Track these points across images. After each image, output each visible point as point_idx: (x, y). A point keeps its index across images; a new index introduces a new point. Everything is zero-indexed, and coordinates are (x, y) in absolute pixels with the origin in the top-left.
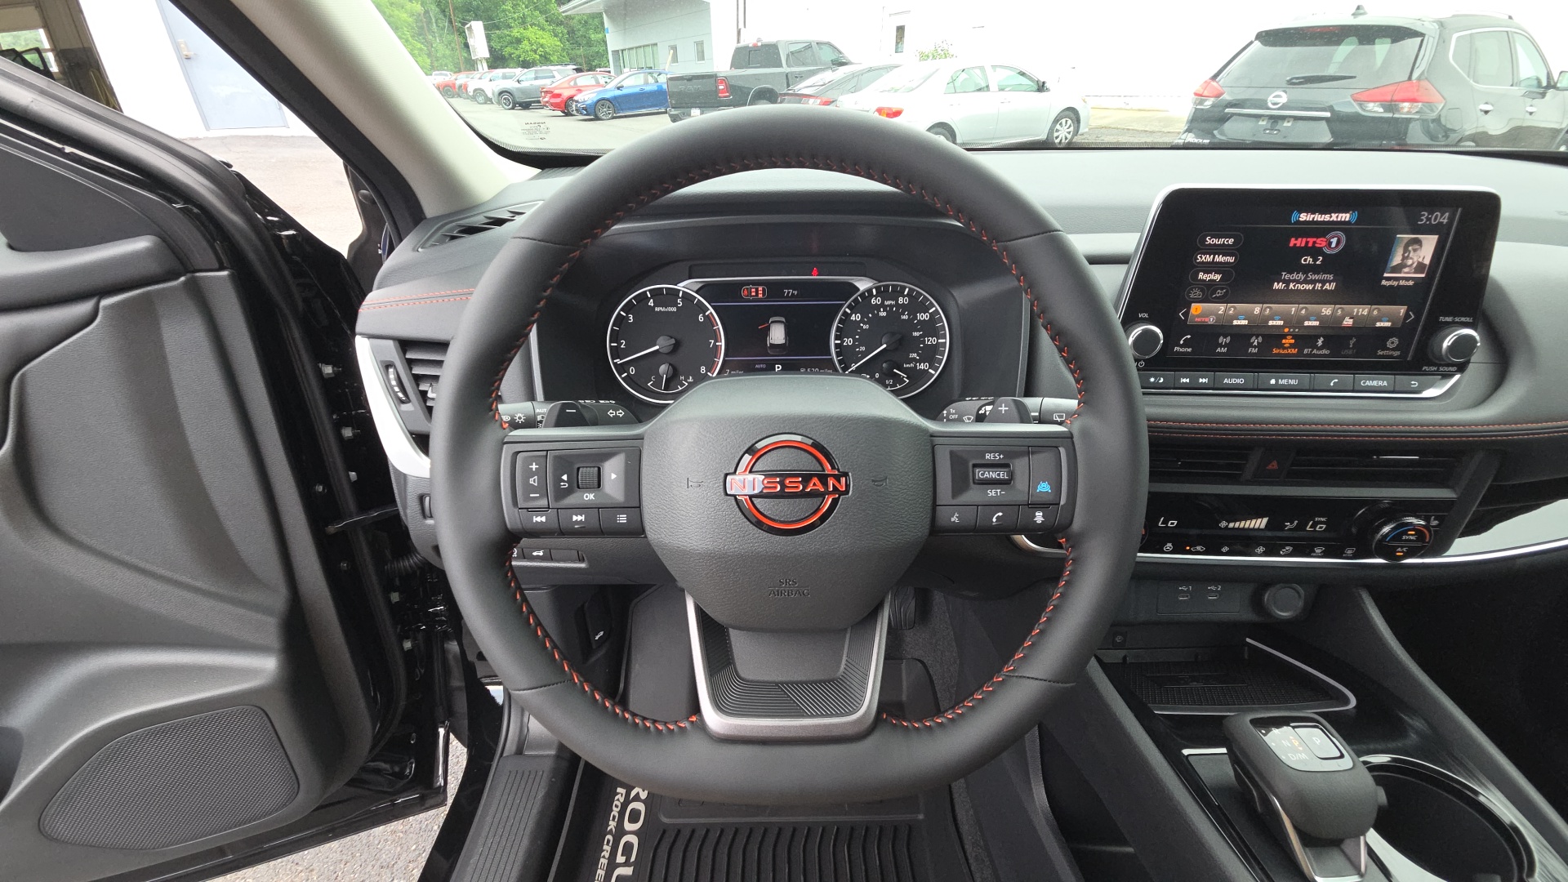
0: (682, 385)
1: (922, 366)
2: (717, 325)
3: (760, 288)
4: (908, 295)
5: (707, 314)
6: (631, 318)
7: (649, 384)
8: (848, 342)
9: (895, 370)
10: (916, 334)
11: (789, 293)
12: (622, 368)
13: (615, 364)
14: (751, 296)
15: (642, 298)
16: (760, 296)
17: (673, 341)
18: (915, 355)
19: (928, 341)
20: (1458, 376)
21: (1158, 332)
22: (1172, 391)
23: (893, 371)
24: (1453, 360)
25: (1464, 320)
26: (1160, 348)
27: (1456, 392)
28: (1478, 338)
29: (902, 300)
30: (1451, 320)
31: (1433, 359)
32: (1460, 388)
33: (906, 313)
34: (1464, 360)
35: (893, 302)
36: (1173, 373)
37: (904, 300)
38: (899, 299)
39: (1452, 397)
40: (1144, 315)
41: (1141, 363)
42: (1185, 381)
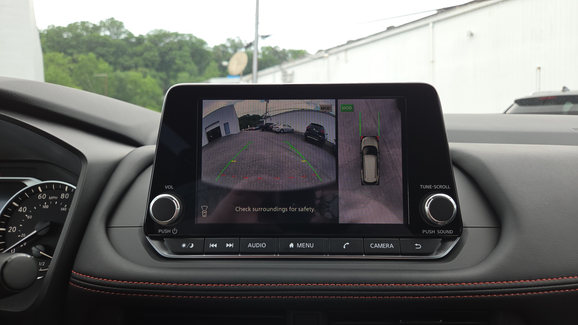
4: (68, 191)
9: (43, 254)
20: (458, 239)
21: (173, 199)
22: (204, 256)
23: (41, 254)
24: (438, 222)
25: (442, 187)
26: (176, 215)
27: (459, 253)
28: (452, 200)
29: (63, 196)
30: (431, 187)
31: (428, 223)
32: (463, 249)
33: (66, 206)
34: (448, 222)
35: (56, 197)
36: (202, 239)
37: (65, 196)
38: (62, 195)
39: (455, 257)
40: (169, 187)
41: (174, 230)
42: (213, 247)
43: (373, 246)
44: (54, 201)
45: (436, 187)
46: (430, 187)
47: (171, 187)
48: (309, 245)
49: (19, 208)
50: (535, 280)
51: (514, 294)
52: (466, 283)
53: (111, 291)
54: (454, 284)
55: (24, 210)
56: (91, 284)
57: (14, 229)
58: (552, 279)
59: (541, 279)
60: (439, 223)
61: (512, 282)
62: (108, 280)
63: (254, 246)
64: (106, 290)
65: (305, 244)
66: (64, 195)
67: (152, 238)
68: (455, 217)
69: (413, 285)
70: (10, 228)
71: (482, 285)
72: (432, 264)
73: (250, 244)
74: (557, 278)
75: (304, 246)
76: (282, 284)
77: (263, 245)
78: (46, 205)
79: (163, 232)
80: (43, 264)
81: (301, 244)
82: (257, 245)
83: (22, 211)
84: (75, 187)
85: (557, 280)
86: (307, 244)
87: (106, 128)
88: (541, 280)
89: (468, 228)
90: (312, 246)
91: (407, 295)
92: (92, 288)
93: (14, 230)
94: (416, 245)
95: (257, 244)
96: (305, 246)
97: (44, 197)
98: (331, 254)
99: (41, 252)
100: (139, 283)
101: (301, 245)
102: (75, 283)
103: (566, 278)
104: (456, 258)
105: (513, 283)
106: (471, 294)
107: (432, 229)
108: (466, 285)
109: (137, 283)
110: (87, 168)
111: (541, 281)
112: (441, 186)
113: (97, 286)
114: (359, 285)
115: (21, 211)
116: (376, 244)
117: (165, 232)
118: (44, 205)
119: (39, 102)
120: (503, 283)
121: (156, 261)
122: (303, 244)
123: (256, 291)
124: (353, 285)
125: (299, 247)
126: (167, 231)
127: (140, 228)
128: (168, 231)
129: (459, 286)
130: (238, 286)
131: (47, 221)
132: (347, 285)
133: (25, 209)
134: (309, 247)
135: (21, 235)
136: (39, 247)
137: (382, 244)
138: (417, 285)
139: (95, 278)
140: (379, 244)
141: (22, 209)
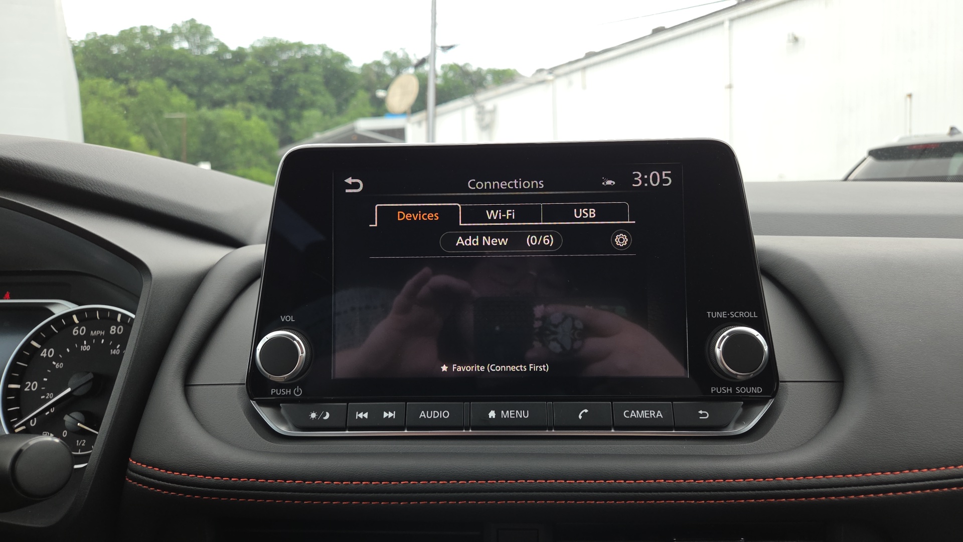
4: (120, 323)
8: (32, 386)
9: (82, 426)
20: (771, 402)
21: (294, 339)
22: (347, 433)
23: (79, 427)
24: (737, 375)
25: (744, 315)
26: (301, 364)
27: (772, 426)
28: (760, 338)
29: (114, 330)
30: (725, 316)
31: (719, 375)
32: (778, 420)
33: (119, 346)
34: (754, 374)
35: (103, 332)
36: (344, 405)
37: (116, 330)
38: (112, 328)
39: (766, 433)
40: (288, 318)
41: (296, 390)
42: (362, 417)
43: (628, 414)
44: (99, 338)
45: (733, 315)
46: (723, 315)
47: (291, 319)
48: (521, 414)
49: (41, 350)
50: (901, 471)
51: (864, 495)
52: (784, 478)
53: (194, 493)
54: (764, 479)
55: (51, 354)
56: (160, 482)
57: (35, 385)
58: (929, 469)
59: (910, 470)
60: (738, 377)
61: (861, 475)
62: (189, 475)
63: (429, 415)
64: (186, 492)
65: (515, 413)
66: (115, 327)
67: (260, 403)
68: (766, 364)
69: (695, 481)
70: (28, 384)
71: (812, 480)
72: (727, 445)
73: (423, 412)
74: (938, 468)
75: (512, 416)
76: (477, 481)
77: (444, 414)
79: (279, 393)
80: (82, 442)
81: (508, 412)
82: (436, 414)
83: (47, 356)
84: (133, 316)
85: (938, 471)
86: (517, 411)
87: (183, 218)
88: (910, 472)
89: (787, 383)
90: (526, 415)
91: (686, 498)
92: (163, 488)
93: (34, 387)
94: (701, 412)
95: (434, 412)
96: (515, 415)
97: (82, 332)
98: (557, 428)
99: (79, 424)
100: (240, 479)
101: (508, 414)
102: (134, 479)
103: (953, 467)
104: (768, 435)
105: (864, 476)
106: (792, 496)
107: (728, 385)
108: (783, 481)
109: (236, 480)
110: (151, 287)
111: (910, 474)
112: (741, 313)
113: (170, 484)
114: (605, 481)
115: (45, 355)
116: (633, 411)
117: (282, 392)
118: (83, 345)
119: (69, 177)
120: (847, 477)
121: (268, 442)
122: (511, 411)
123: (434, 492)
124: (595, 482)
125: (505, 417)
126: (285, 391)
127: (241, 386)
128: (287, 392)
129: (773, 482)
130: (404, 484)
131: (88, 373)
132: (585, 481)
133: (51, 352)
134: (521, 417)
135: (46, 396)
136: (76, 415)
137: (643, 411)
138: (702, 481)
139: (167, 471)
140: (637, 412)
141: (47, 353)
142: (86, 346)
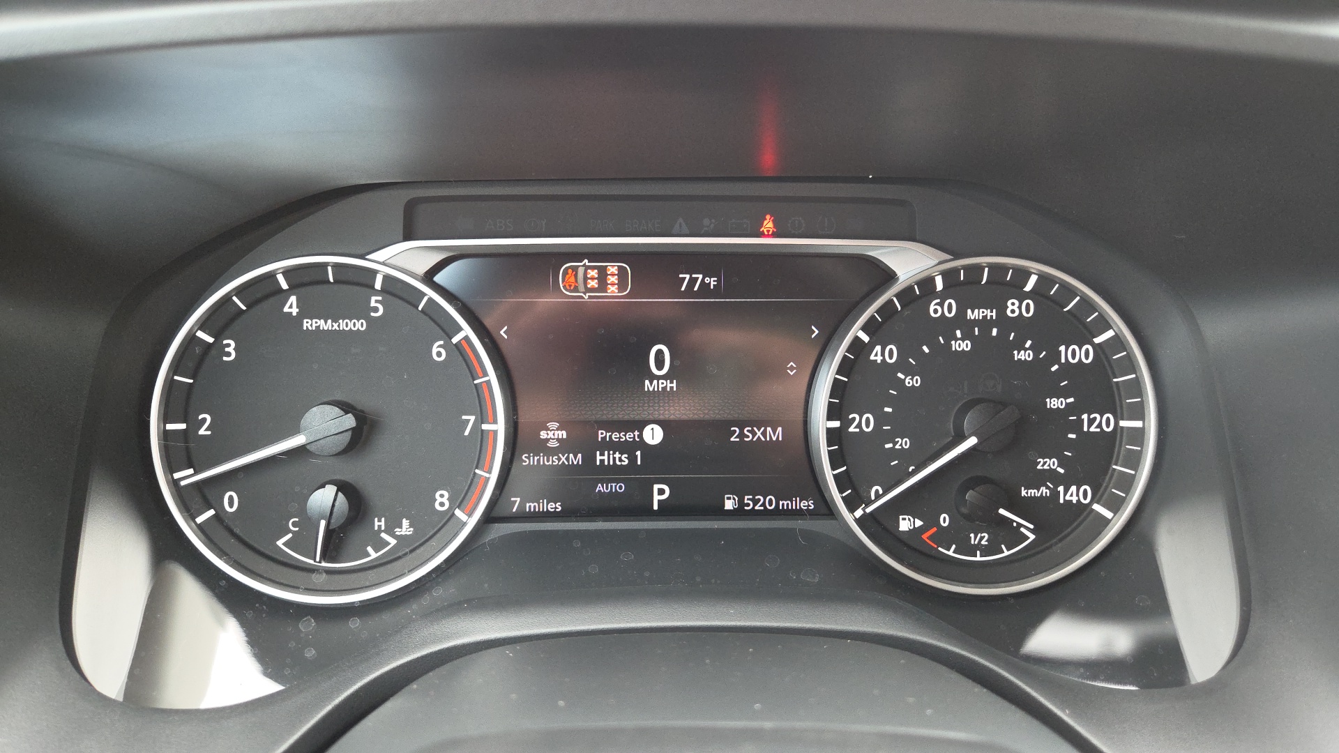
0: (382, 544)
1: (1072, 495)
2: (485, 374)
3: (612, 268)
4: (1033, 294)
5: (455, 340)
6: (231, 349)
7: (280, 543)
8: (863, 423)
9: (1002, 511)
10: (1054, 403)
11: (694, 280)
12: (200, 496)
13: (174, 484)
14: (588, 290)
15: (264, 291)
16: (613, 290)
17: (350, 421)
18: (1051, 463)
19: (1091, 422)
29: (1015, 308)
33: (1028, 344)
35: (992, 311)
37: (1020, 307)
38: (1009, 303)
44: (985, 324)
49: (871, 348)
55: (891, 357)
57: (868, 420)
66: (1016, 302)
70: (854, 419)
78: (963, 339)
80: (982, 538)
83: (884, 360)
93: (868, 425)
97: (949, 310)
99: (997, 510)
115: (879, 359)
118: (956, 339)
133: (891, 351)
141: (883, 354)
142: (961, 342)
